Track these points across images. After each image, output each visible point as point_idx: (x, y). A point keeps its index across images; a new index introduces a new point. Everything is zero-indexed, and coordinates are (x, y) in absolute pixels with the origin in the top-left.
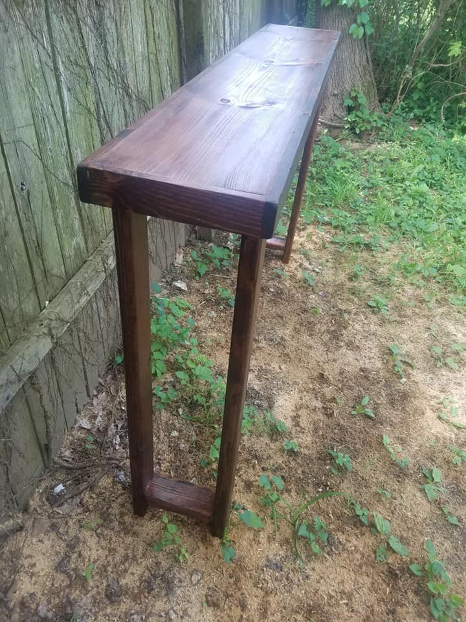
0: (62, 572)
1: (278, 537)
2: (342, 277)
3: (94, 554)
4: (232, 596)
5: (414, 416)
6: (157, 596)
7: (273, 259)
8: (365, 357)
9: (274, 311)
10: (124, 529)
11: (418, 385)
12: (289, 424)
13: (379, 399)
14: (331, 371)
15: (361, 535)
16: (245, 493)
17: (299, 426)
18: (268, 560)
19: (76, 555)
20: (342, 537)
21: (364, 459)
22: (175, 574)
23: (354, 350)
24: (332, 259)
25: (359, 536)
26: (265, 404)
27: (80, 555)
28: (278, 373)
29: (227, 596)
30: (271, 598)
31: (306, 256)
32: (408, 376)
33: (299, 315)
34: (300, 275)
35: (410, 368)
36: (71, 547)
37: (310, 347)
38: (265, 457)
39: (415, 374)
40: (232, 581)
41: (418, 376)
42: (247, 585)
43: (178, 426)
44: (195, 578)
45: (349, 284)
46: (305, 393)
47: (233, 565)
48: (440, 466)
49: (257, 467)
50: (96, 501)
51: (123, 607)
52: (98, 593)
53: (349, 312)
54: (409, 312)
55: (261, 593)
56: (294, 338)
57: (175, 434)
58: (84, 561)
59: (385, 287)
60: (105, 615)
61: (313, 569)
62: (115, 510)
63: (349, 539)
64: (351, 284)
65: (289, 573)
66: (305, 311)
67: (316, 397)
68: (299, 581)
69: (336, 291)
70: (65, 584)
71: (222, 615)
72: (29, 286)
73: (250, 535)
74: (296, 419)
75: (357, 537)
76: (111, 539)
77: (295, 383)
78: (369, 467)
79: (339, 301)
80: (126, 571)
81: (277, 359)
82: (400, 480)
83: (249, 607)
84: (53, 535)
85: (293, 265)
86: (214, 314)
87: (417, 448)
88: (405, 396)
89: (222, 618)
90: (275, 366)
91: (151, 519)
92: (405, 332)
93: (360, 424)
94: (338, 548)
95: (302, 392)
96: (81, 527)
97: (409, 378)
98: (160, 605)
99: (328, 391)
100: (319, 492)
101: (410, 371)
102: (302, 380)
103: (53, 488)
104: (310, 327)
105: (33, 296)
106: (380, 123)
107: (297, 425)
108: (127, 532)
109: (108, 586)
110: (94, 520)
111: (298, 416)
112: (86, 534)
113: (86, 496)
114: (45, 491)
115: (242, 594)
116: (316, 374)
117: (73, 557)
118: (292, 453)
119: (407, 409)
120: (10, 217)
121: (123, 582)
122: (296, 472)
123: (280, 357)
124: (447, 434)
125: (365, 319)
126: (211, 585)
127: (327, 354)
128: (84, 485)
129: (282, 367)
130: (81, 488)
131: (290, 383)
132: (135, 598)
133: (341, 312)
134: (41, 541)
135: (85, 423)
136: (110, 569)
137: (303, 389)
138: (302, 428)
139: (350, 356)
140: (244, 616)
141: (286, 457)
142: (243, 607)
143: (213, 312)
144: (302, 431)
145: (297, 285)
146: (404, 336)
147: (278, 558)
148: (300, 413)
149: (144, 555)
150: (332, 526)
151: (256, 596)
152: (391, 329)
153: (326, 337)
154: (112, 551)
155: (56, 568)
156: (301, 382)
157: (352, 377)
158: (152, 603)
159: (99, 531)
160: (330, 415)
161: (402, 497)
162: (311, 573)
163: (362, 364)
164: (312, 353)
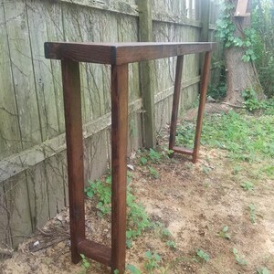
2: (228, 172)
5: (258, 242)
7: (187, 161)
8: (233, 210)
9: (181, 183)
11: (265, 228)
12: (175, 235)
13: (237, 231)
14: (208, 214)
16: (138, 263)
21: (219, 259)
23: (226, 206)
28: (175, 212)
31: (207, 161)
32: (259, 222)
33: (196, 186)
34: (201, 169)
36: (33, 270)
37: (199, 202)
38: (155, 248)
41: (265, 223)
45: (232, 176)
50: (54, 253)
53: (228, 188)
54: (267, 192)
56: (190, 196)
57: (106, 230)
59: (254, 179)
62: (62, 258)
66: (200, 185)
67: (195, 225)
69: (222, 179)
72: (38, 127)
74: (180, 234)
76: (55, 271)
77: (184, 217)
79: (224, 183)
81: (177, 205)
82: (240, 273)
84: (26, 264)
85: (198, 164)
87: (256, 258)
88: (254, 232)
90: (174, 208)
91: (80, 266)
92: (262, 201)
93: (222, 241)
95: (188, 222)
96: (42, 262)
100: (184, 270)
101: (261, 219)
103: (33, 243)
104: (201, 192)
105: (39, 132)
106: (265, 106)
107: (180, 237)
108: (65, 269)
110: (50, 260)
111: (182, 233)
112: (43, 266)
113: (49, 250)
116: (198, 214)
118: (172, 248)
119: (254, 238)
120: (32, 91)
122: (172, 258)
123: (179, 204)
125: (238, 193)
127: (208, 206)
128: (49, 244)
129: (179, 209)
130: (47, 245)
131: (182, 217)
133: (223, 188)
134: (19, 265)
135: (60, 218)
138: (183, 238)
139: (223, 209)
141: (168, 250)
143: (145, 180)
144: (183, 240)
145: (199, 174)
146: (261, 203)
148: (183, 231)
152: (253, 199)
153: (210, 198)
156: (188, 217)
157: (222, 219)
159: (50, 266)
160: (203, 235)
163: (230, 213)
164: (199, 204)
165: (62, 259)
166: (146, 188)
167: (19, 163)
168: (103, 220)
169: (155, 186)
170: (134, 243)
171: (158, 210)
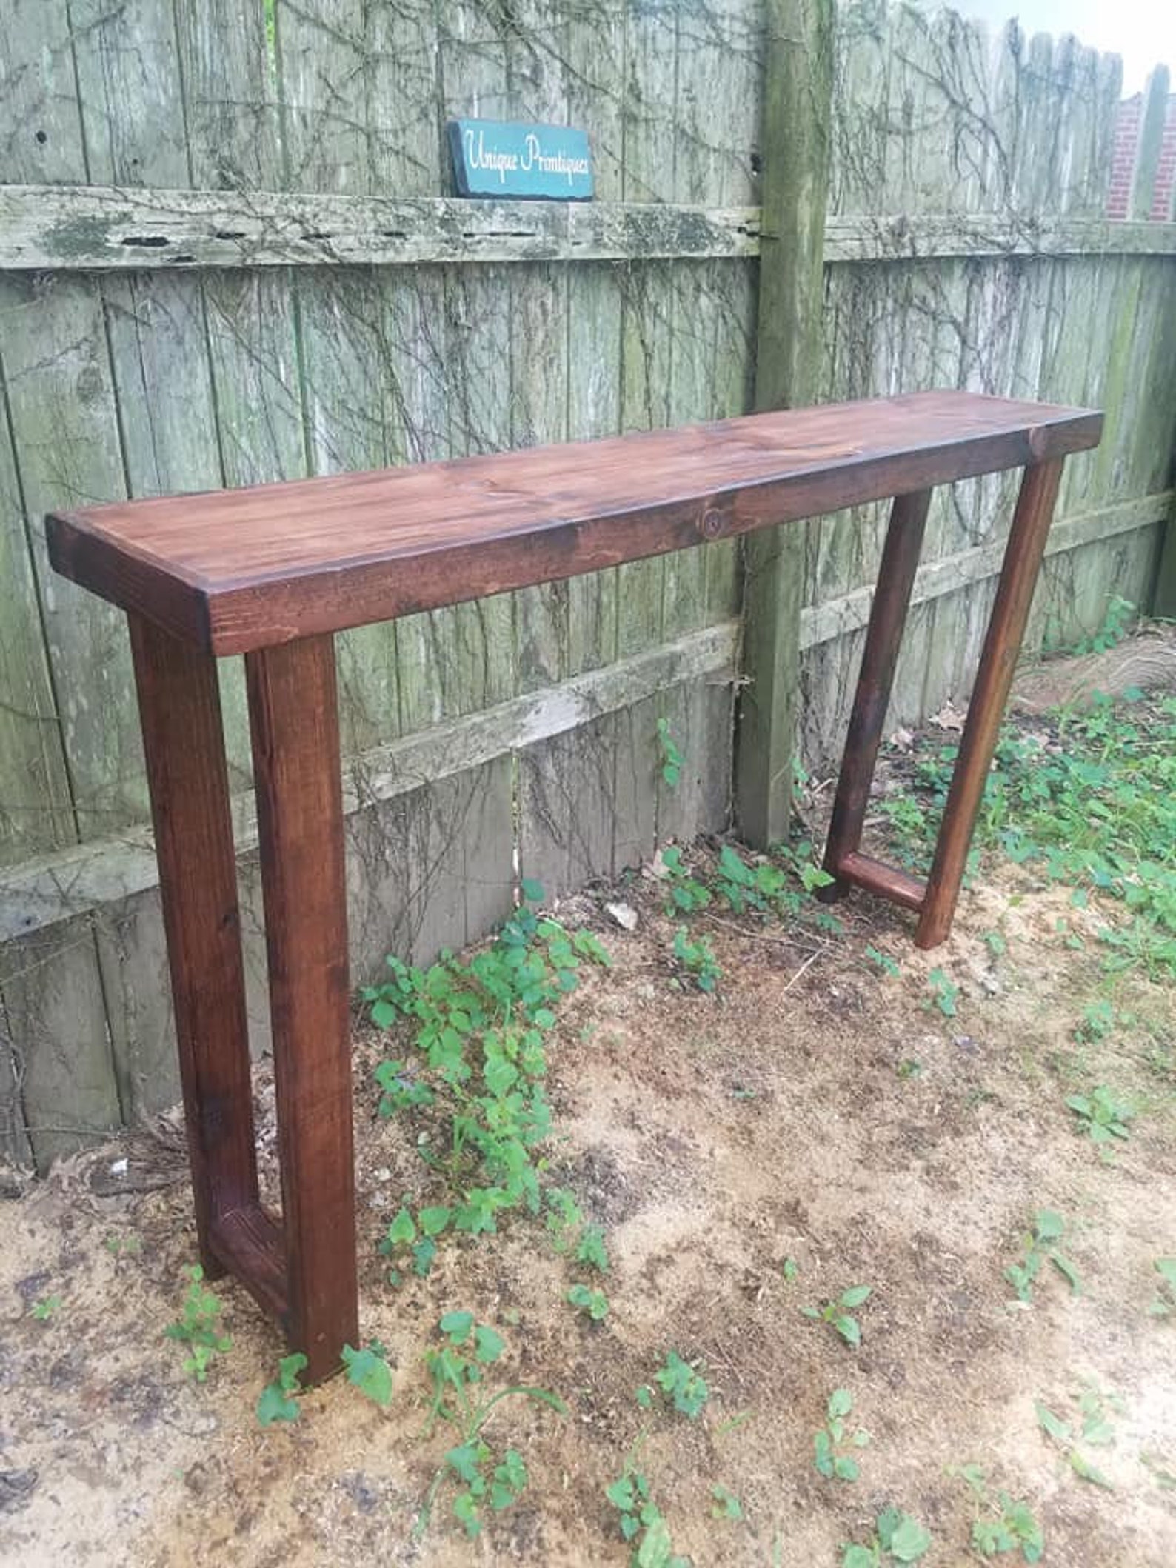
0: (22, 1295)
1: (419, 1453)
2: (1058, 1023)
3: (89, 1296)
4: (240, 1495)
5: (975, 1393)
6: (119, 1414)
7: (894, 930)
8: (956, 1213)
9: (800, 1034)
10: (165, 1284)
11: (1051, 1334)
12: (632, 1265)
13: (911, 1316)
15: (603, 1557)
16: (422, 1341)
17: (652, 1279)
18: (359, 1477)
19: (61, 1280)
20: (552, 1532)
21: (754, 1418)
22: (176, 1397)
23: (938, 1187)
24: (1061, 975)
25: (596, 1556)
26: (614, 1205)
27: (67, 1284)
28: (697, 1159)
29: (233, 1488)
30: (308, 1548)
32: (1043, 1304)
33: (857, 1063)
35: (1066, 1286)
36: (65, 1263)
37: (823, 1139)
38: (523, 1300)
39: (1069, 1307)
40: (264, 1471)
41: (1075, 1314)
42: (281, 1493)
43: (401, 1162)
44: (202, 1425)
45: (1059, 1046)
46: (727, 1224)
47: (289, 1447)
48: (944, 1531)
49: (491, 1310)
50: (160, 1216)
51: (60, 1401)
52: (46, 1358)
53: (1000, 1105)
55: (294, 1523)
56: (799, 1104)
57: (385, 1175)
58: (64, 1298)
59: (1165, 1085)
60: (24, 1395)
61: (434, 1551)
62: (177, 1246)
63: (567, 1545)
64: (1069, 1047)
65: (381, 1528)
66: (880, 1061)
67: (745, 1243)
68: (389, 1553)
69: (1009, 1049)
70: (13, 1316)
71: (194, 1511)
73: (364, 1414)
74: (656, 1264)
75: (590, 1556)
76: (131, 1286)
77: (721, 1195)
78: (753, 1439)
79: (999, 1072)
80: (110, 1348)
81: (720, 1131)
82: (803, 1502)
83: (253, 1532)
84: (57, 1232)
86: (650, 991)
87: (915, 1463)
89: (189, 1516)
90: (703, 1142)
91: (223, 1292)
92: (1128, 1203)
93: (811, 1344)
94: (529, 1547)
95: (722, 1220)
96: (104, 1243)
97: (1041, 1307)
98: (112, 1430)
99: (786, 1243)
100: (581, 1421)
101: (1060, 1294)
102: (741, 1195)
103: (112, 1161)
104: (863, 1097)
107: (650, 1276)
108: (166, 1290)
109: (67, 1356)
110: (132, 1241)
111: (669, 1261)
112: (101, 1259)
113: (154, 1200)
114: (99, 1162)
115: (261, 1504)
116: (786, 1196)
117: (54, 1281)
118: (587, 1319)
119: (969, 1370)
121: (93, 1362)
122: (564, 1360)
123: (731, 1129)
124: (1035, 1478)
125: (1037, 1135)
126: (220, 1456)
127: (855, 1169)
128: (157, 1179)
129: (717, 1152)
130: (149, 1182)
131: (710, 1190)
132: (88, 1395)
133: (978, 1098)
134: (32, 1232)
136: (92, 1332)
137: (727, 1214)
138: (655, 1287)
139: (916, 1196)
140: (230, 1542)
141: (569, 1319)
142: (244, 1525)
143: (651, 988)
144: (653, 1292)
145: (913, 1003)
146: (1117, 1211)
147: (382, 1486)
148: (678, 1257)
149: (159, 1340)
150: (553, 1503)
151: (282, 1525)
152: (1092, 1183)
153: (885, 1135)
154: (120, 1306)
155: (17, 1285)
156: (736, 1200)
157: (880, 1243)
158: (102, 1419)
159: (123, 1263)
160: (749, 1293)
161: (775, 1540)
162: (424, 1554)
163: (931, 1226)
164: (816, 1152)
165: (177, 1250)
166: (636, 1027)
167: (50, 890)
168: (393, 1128)
169: (680, 1026)
170: (451, 1255)
171: (628, 1138)
